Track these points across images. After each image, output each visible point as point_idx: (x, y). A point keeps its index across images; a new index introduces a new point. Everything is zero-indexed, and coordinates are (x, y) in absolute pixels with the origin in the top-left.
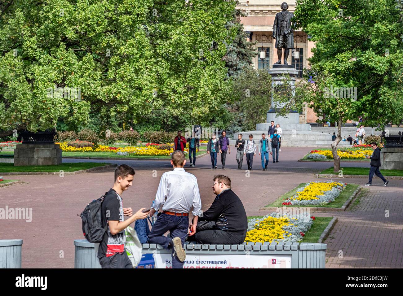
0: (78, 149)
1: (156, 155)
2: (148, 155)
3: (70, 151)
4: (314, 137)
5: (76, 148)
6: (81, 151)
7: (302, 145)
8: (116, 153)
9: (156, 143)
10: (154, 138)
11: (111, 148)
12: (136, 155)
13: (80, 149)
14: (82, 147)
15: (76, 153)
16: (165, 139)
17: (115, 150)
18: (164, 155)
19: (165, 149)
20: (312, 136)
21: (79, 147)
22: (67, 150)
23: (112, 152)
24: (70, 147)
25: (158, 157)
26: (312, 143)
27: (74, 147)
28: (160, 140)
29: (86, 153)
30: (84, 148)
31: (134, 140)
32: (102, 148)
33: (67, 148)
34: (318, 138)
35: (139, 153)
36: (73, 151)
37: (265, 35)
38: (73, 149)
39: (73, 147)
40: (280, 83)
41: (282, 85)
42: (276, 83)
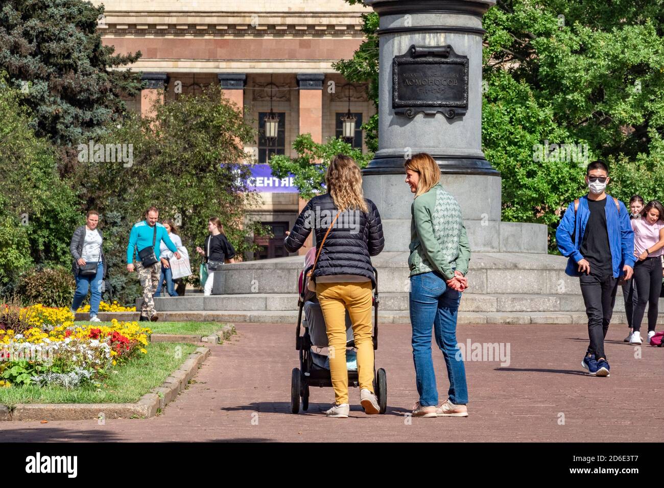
40: (422, 44)
41: (431, 50)
42: (401, 45)
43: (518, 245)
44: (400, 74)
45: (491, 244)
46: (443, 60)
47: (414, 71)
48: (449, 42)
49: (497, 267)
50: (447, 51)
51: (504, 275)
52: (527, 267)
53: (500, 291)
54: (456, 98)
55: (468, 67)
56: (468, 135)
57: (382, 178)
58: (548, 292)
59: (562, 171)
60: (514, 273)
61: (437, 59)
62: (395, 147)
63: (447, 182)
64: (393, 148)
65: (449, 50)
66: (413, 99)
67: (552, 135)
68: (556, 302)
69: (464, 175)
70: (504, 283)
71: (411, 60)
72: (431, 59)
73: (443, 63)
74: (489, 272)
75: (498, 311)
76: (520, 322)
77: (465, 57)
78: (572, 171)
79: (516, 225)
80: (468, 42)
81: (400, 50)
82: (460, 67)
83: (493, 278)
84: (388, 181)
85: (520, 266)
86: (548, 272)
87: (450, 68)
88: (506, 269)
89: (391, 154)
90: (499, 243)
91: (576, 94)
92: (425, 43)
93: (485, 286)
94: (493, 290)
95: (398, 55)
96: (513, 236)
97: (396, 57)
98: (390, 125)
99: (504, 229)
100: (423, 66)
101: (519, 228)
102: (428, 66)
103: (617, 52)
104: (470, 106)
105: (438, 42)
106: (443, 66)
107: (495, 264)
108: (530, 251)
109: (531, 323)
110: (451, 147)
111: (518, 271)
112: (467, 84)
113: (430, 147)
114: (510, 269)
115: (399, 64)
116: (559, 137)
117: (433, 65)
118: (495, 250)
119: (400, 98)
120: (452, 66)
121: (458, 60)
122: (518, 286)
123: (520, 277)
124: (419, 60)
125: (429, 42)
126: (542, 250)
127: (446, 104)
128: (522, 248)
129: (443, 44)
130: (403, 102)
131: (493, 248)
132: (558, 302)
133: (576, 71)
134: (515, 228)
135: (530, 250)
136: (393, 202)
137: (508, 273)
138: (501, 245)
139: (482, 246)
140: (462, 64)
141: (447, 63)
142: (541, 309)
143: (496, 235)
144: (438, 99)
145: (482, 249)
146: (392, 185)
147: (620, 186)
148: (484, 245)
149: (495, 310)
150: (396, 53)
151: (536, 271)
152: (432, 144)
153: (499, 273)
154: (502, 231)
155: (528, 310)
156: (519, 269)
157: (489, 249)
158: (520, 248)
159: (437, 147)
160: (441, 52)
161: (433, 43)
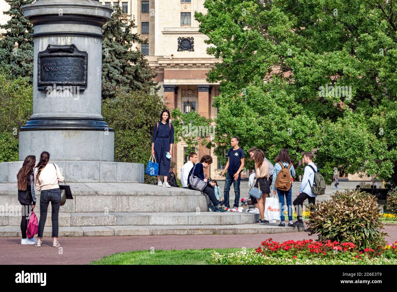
4: (149, 200)
7: (100, 229)
20: (142, 199)
26: (137, 221)
34: (162, 203)
37: (190, 90)
40: (55, 44)
41: (60, 48)
42: (42, 45)
43: (114, 177)
44: (41, 64)
45: (93, 177)
46: (69, 54)
47: (50, 61)
48: (73, 43)
49: (83, 194)
50: (72, 48)
51: (88, 199)
52: (105, 194)
53: (84, 210)
54: (78, 79)
55: (87, 59)
56: (88, 104)
57: (29, 133)
58: (120, 210)
59: (296, 127)
60: (95, 198)
61: (65, 54)
62: (39, 113)
63: (69, 135)
64: (38, 113)
65: (72, 47)
66: (50, 80)
67: (294, 108)
68: (114, 219)
69: (81, 131)
70: (88, 205)
71: (48, 54)
72: (60, 54)
73: (69, 56)
74: (77, 197)
75: (71, 226)
76: (76, 235)
77: (85, 52)
78: (302, 127)
79: (113, 164)
80: (88, 42)
81: (42, 48)
82: (81, 59)
83: (80, 201)
84: (32, 135)
85: (100, 193)
86: (120, 197)
87: (74, 59)
88: (90, 195)
89: (37, 117)
90: (100, 176)
91: (306, 87)
92: (57, 43)
93: (74, 207)
94: (80, 209)
95: (41, 51)
96: (111, 171)
97: (40, 52)
98: (37, 98)
99: (103, 167)
100: (55, 58)
101: (115, 166)
102: (59, 58)
103: (326, 65)
104: (89, 85)
105: (66, 42)
106: (69, 58)
107: (82, 192)
108: (124, 182)
109: (84, 236)
110: (74, 112)
111: (98, 197)
112: (87, 70)
113: (60, 112)
114: (93, 195)
115: (42, 56)
116: (298, 110)
117: (62, 58)
118: (96, 181)
119: (42, 80)
120: (75, 58)
121: (80, 55)
122: (98, 206)
123: (100, 201)
124: (53, 54)
125: (60, 43)
126: (135, 180)
127: (71, 84)
128: (118, 179)
129: (69, 44)
130: (43, 83)
131: (95, 179)
132: (115, 219)
133: (306, 75)
134: (112, 166)
135: (124, 180)
136: (34, 149)
137: (90, 198)
138: (101, 178)
139: (87, 179)
140: (83, 57)
141: (72, 56)
142: (102, 224)
143: (97, 171)
144: (65, 80)
145: (87, 180)
146: (34, 138)
147: (326, 135)
148: (89, 178)
149: (69, 225)
150: (40, 50)
151: (111, 197)
152: (61, 110)
153: (84, 198)
154: (101, 168)
155: (93, 225)
156: (99, 195)
157: (92, 180)
158: (116, 180)
159: (65, 112)
160: (67, 49)
161: (63, 43)
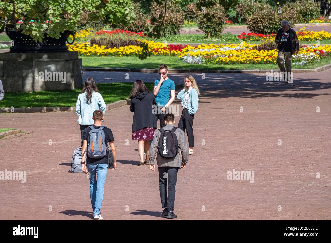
0: (110, 50)
1: (256, 63)
2: (241, 63)
3: (95, 54)
5: (106, 48)
6: (116, 54)
8: (181, 59)
9: (258, 31)
10: (255, 23)
11: (172, 47)
12: (218, 63)
13: (114, 50)
14: (117, 47)
15: (106, 57)
16: (276, 24)
17: (179, 52)
18: (270, 62)
19: (274, 48)
21: (112, 45)
22: (90, 52)
23: (174, 55)
24: (95, 45)
25: (259, 66)
27: (103, 47)
28: (265, 27)
29: (125, 58)
30: (121, 49)
31: (216, 26)
32: (156, 47)
33: (89, 49)
35: (223, 59)
36: (101, 55)
38: (100, 50)
39: (100, 45)
